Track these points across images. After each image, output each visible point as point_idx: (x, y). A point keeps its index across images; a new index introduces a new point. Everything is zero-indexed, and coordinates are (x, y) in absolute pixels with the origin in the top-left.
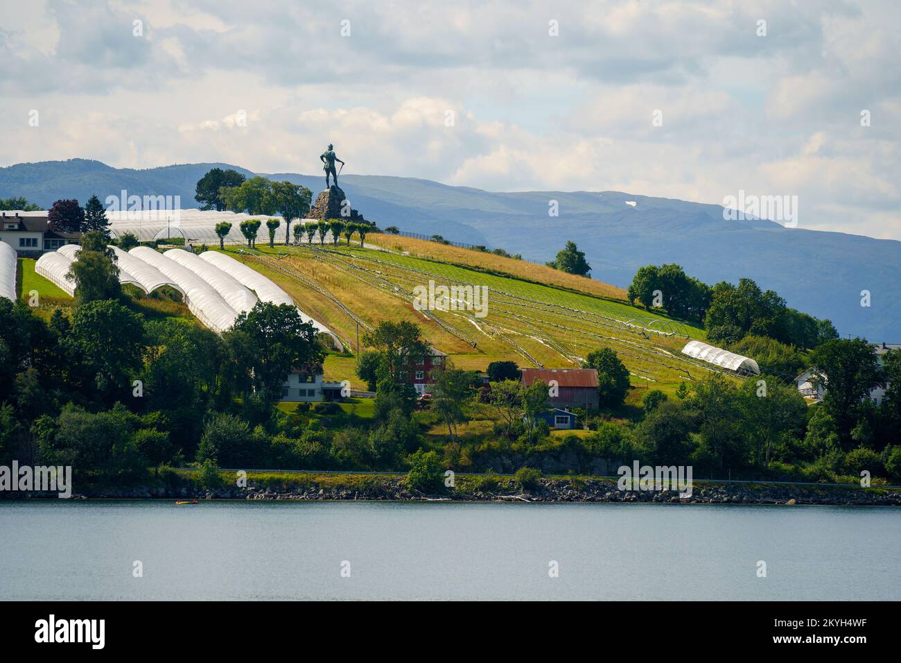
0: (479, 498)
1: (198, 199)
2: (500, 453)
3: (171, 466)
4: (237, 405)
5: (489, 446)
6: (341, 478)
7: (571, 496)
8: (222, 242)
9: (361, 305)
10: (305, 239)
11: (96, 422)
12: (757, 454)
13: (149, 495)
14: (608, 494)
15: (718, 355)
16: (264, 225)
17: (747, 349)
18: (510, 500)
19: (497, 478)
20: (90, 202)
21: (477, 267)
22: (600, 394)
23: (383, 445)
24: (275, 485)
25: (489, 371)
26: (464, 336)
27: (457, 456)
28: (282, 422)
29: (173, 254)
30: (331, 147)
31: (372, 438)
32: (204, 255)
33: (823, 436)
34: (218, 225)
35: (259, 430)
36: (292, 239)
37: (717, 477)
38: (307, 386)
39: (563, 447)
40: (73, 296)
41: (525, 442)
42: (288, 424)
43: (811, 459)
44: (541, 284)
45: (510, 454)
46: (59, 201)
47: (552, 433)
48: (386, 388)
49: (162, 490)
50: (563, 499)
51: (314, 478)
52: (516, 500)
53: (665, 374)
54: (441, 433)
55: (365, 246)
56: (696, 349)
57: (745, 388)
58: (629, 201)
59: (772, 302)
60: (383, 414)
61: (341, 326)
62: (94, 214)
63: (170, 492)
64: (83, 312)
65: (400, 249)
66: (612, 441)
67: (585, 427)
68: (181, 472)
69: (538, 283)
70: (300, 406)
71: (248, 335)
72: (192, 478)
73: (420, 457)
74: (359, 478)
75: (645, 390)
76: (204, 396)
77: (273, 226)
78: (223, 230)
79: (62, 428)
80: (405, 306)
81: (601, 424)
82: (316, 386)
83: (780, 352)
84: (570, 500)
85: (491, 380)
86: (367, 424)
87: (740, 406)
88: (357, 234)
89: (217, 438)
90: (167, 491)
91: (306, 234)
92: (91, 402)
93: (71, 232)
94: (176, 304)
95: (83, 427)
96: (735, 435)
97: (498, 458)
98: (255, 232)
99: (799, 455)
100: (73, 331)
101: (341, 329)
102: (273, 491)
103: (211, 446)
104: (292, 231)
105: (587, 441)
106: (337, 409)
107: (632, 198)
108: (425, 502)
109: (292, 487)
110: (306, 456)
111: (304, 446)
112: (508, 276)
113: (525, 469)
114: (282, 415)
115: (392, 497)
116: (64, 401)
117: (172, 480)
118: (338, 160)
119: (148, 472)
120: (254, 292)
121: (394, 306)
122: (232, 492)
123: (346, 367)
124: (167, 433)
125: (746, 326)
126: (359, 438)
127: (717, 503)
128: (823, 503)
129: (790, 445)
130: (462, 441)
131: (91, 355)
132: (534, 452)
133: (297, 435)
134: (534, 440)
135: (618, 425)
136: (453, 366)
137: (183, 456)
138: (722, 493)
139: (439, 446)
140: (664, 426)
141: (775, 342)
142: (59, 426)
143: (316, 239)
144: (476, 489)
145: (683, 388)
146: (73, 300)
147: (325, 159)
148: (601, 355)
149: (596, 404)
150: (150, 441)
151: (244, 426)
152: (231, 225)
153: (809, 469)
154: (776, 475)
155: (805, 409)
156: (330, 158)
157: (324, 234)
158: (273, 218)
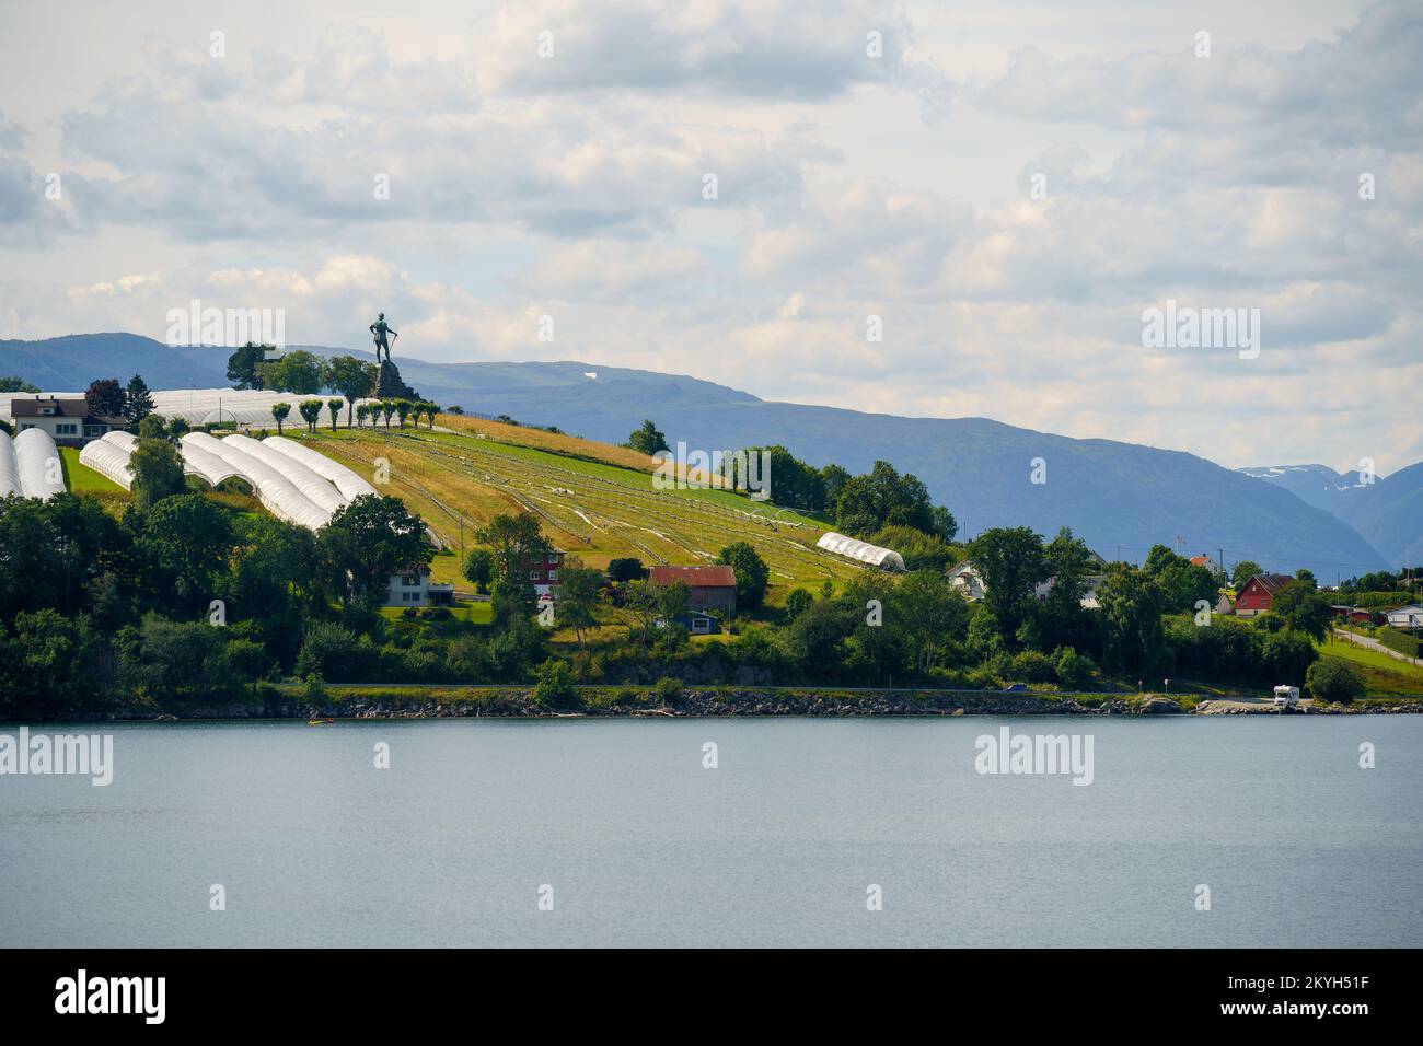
0: (617, 713)
1: (230, 377)
2: (635, 662)
3: (270, 681)
4: (334, 612)
5: (623, 654)
6: (461, 692)
7: (719, 708)
8: (280, 426)
9: (452, 496)
10: (368, 421)
11: (185, 632)
12: (917, 659)
13: (246, 715)
14: (759, 706)
15: (859, 547)
16: (325, 405)
17: (889, 540)
18: (651, 714)
19: (635, 690)
20: (133, 382)
21: (561, 451)
22: (737, 595)
23: (505, 654)
24: (387, 701)
25: (610, 570)
26: (573, 530)
27: (587, 666)
28: (389, 630)
29: (231, 440)
30: (382, 317)
31: (493, 647)
32: (266, 441)
33: (986, 637)
34: (275, 407)
35: (365, 639)
36: (355, 423)
37: (874, 685)
38: (411, 589)
39: (705, 654)
40: (129, 490)
41: (663, 649)
42: (397, 632)
43: (974, 664)
44: (634, 470)
45: (647, 663)
46: (98, 382)
47: (691, 638)
48: (502, 590)
49: (261, 709)
50: (710, 713)
51: (430, 693)
52: (658, 714)
53: (802, 570)
54: (565, 641)
55: (434, 428)
56: (831, 541)
57: (905, 585)
58: (589, 372)
59: (911, 487)
60: (502, 618)
61: (434, 521)
62: (137, 396)
63: (269, 711)
64: (163, 508)
65: (472, 431)
66: (759, 647)
67: (724, 631)
68: (282, 688)
69: (630, 469)
70: (406, 612)
71: (348, 532)
72: (294, 694)
73: (550, 668)
74: (482, 692)
75: (784, 588)
76: (298, 601)
77: (335, 406)
78: (281, 412)
79: (147, 640)
80: (504, 497)
81: (744, 628)
82: (421, 589)
83: (925, 544)
84: (718, 714)
85: (613, 580)
86: (486, 631)
87: (898, 605)
88: (424, 415)
89: (318, 649)
90: (266, 709)
91: (370, 416)
92: (174, 610)
93: (112, 416)
94: (247, 498)
95: (171, 638)
96: (894, 637)
97: (633, 668)
98: (316, 414)
99: (960, 660)
100: (150, 530)
101: (435, 524)
102: (385, 708)
103: (312, 658)
104: (355, 413)
105: (731, 647)
106: (447, 615)
107: (591, 369)
108: (555, 718)
109: (406, 703)
110: (420, 668)
111: (415, 657)
112: (597, 461)
113: (665, 680)
114: (388, 623)
115: (518, 712)
116: (144, 610)
117: (272, 697)
118: (390, 331)
119: (245, 689)
120: (332, 482)
121: (490, 497)
122: (339, 710)
123: (449, 567)
124: (263, 644)
125: (883, 514)
126: (477, 647)
127: (878, 714)
128: (994, 713)
129: (950, 648)
130: (594, 648)
131: (171, 558)
132: (673, 659)
133: (407, 644)
134: (673, 647)
135: (759, 628)
136: (582, 565)
137: (279, 670)
138: (883, 703)
139: (565, 654)
140: (816, 628)
141: (918, 533)
142: (144, 638)
143: (381, 422)
144: (612, 704)
145: (828, 586)
146: (130, 495)
147: (375, 330)
148: (737, 550)
149: (731, 605)
150: (243, 654)
151: (347, 635)
152: (290, 407)
153: (974, 675)
154: (938, 682)
155: (966, 609)
156: (381, 329)
157: (390, 416)
158: (335, 398)
